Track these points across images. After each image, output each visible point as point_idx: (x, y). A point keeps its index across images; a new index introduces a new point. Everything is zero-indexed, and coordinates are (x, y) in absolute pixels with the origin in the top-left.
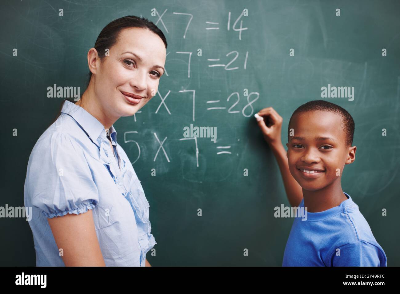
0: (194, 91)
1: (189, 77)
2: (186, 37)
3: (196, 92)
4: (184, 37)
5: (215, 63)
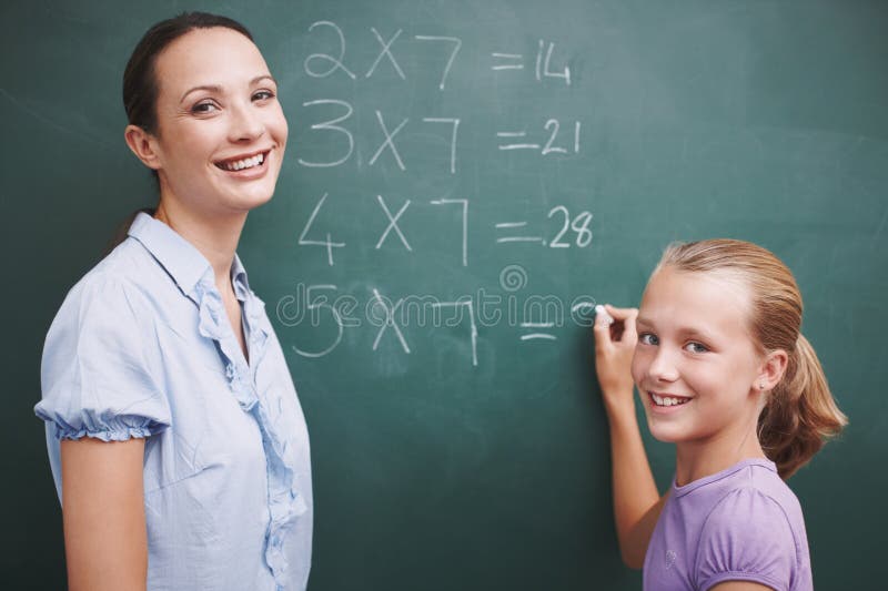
0: (466, 202)
1: (453, 171)
2: (445, 87)
3: (469, 205)
4: (442, 87)
5: (514, 141)
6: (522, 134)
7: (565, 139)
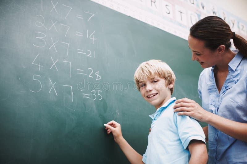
1: (68, 55)
2: (66, 36)
3: (71, 63)
5: (81, 51)
6: (82, 50)
7: (92, 55)
